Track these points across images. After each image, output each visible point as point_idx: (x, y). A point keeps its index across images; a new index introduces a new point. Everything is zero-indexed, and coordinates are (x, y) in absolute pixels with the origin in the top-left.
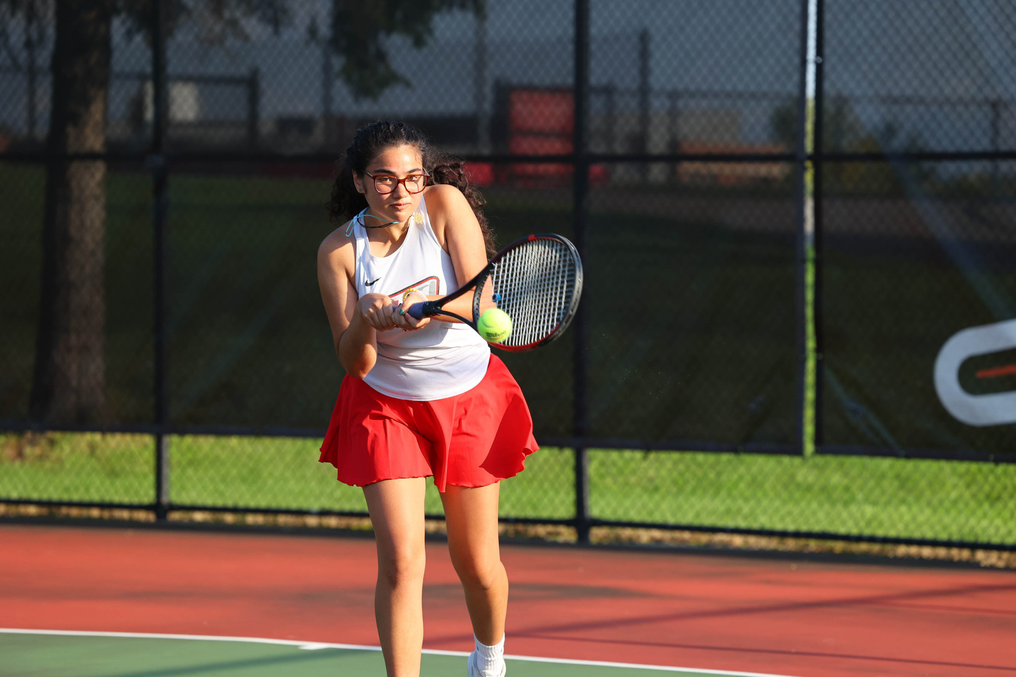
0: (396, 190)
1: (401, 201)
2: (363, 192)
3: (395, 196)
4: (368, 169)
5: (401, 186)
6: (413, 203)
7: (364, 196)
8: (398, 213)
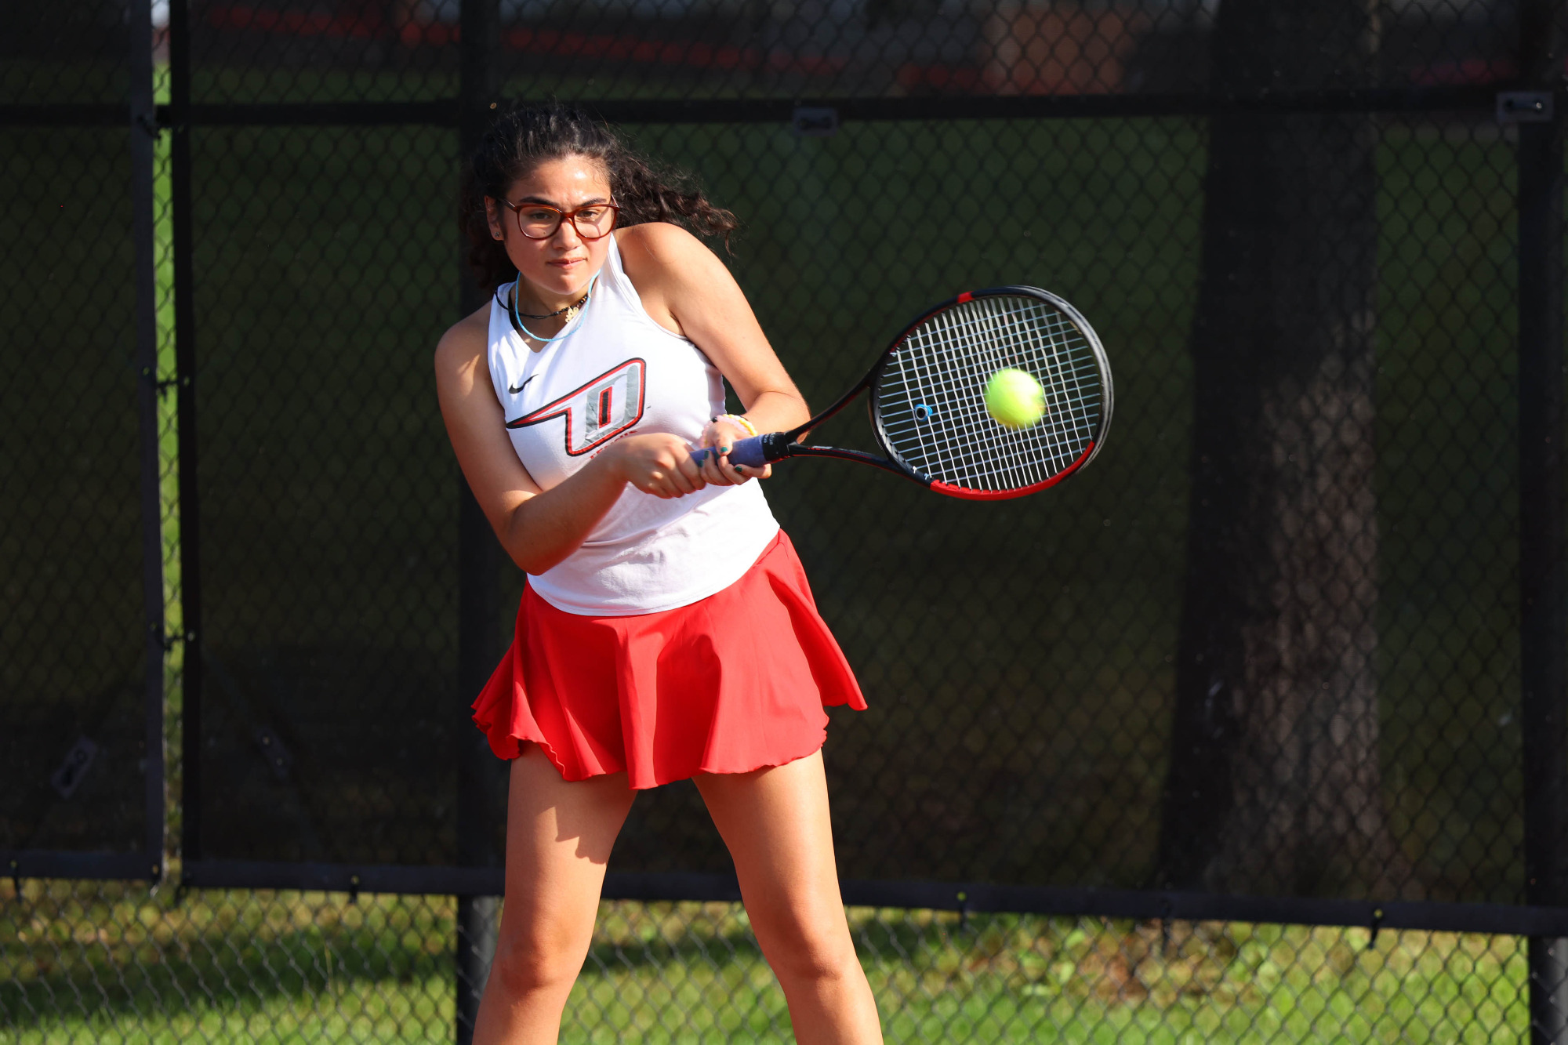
0: (558, 233)
1: (567, 257)
2: (500, 238)
3: (556, 245)
4: (510, 196)
5: (567, 227)
6: (589, 258)
7: (503, 246)
8: (566, 277)
